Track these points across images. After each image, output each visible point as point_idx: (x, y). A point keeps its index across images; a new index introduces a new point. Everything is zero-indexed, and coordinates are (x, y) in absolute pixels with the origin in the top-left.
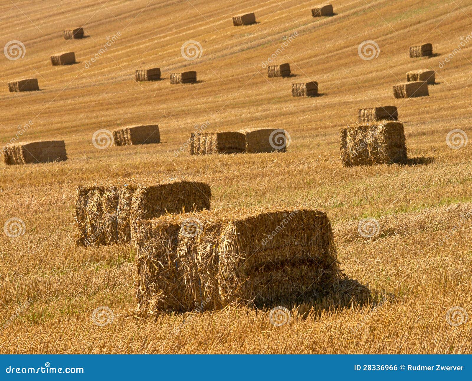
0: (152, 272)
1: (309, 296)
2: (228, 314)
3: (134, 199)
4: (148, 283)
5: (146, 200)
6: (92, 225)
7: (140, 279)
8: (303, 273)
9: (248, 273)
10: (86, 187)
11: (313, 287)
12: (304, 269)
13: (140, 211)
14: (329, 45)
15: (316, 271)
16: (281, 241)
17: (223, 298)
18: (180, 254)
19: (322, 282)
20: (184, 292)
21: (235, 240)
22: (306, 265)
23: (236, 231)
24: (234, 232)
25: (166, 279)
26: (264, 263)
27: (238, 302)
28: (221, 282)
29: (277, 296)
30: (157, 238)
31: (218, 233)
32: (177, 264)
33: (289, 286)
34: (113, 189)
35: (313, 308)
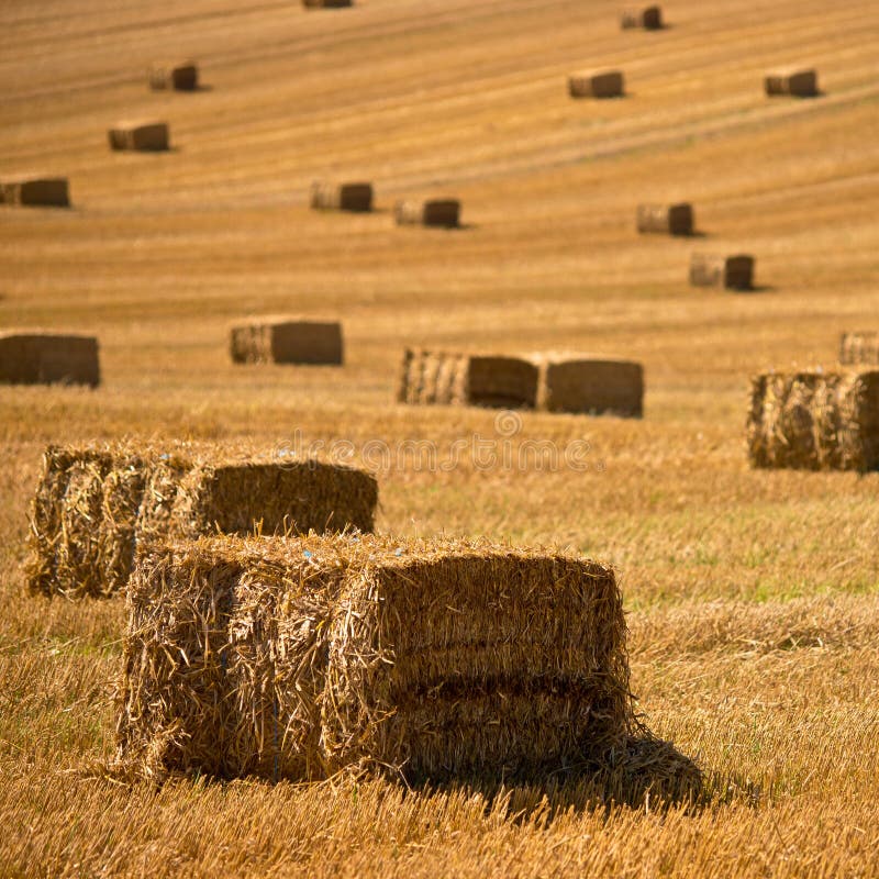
0: (162, 672)
1: (548, 772)
2: (336, 793)
3: (181, 493)
4: (150, 699)
5: (210, 498)
6: (72, 547)
7: (131, 687)
8: (540, 713)
9: (396, 698)
10: (66, 452)
11: (562, 749)
12: (544, 703)
13: (193, 524)
14: (796, 170)
15: (574, 711)
16: (491, 628)
17: (329, 753)
18: (234, 636)
19: (586, 738)
20: (236, 728)
21: (372, 615)
22: (549, 693)
23: (377, 593)
24: (373, 594)
25: (193, 693)
26: (442, 678)
27: (364, 768)
28: (327, 712)
29: (468, 761)
30: (182, 591)
31: (334, 593)
32: (226, 660)
33: (501, 741)
34: (132, 463)
35: (545, 799)
